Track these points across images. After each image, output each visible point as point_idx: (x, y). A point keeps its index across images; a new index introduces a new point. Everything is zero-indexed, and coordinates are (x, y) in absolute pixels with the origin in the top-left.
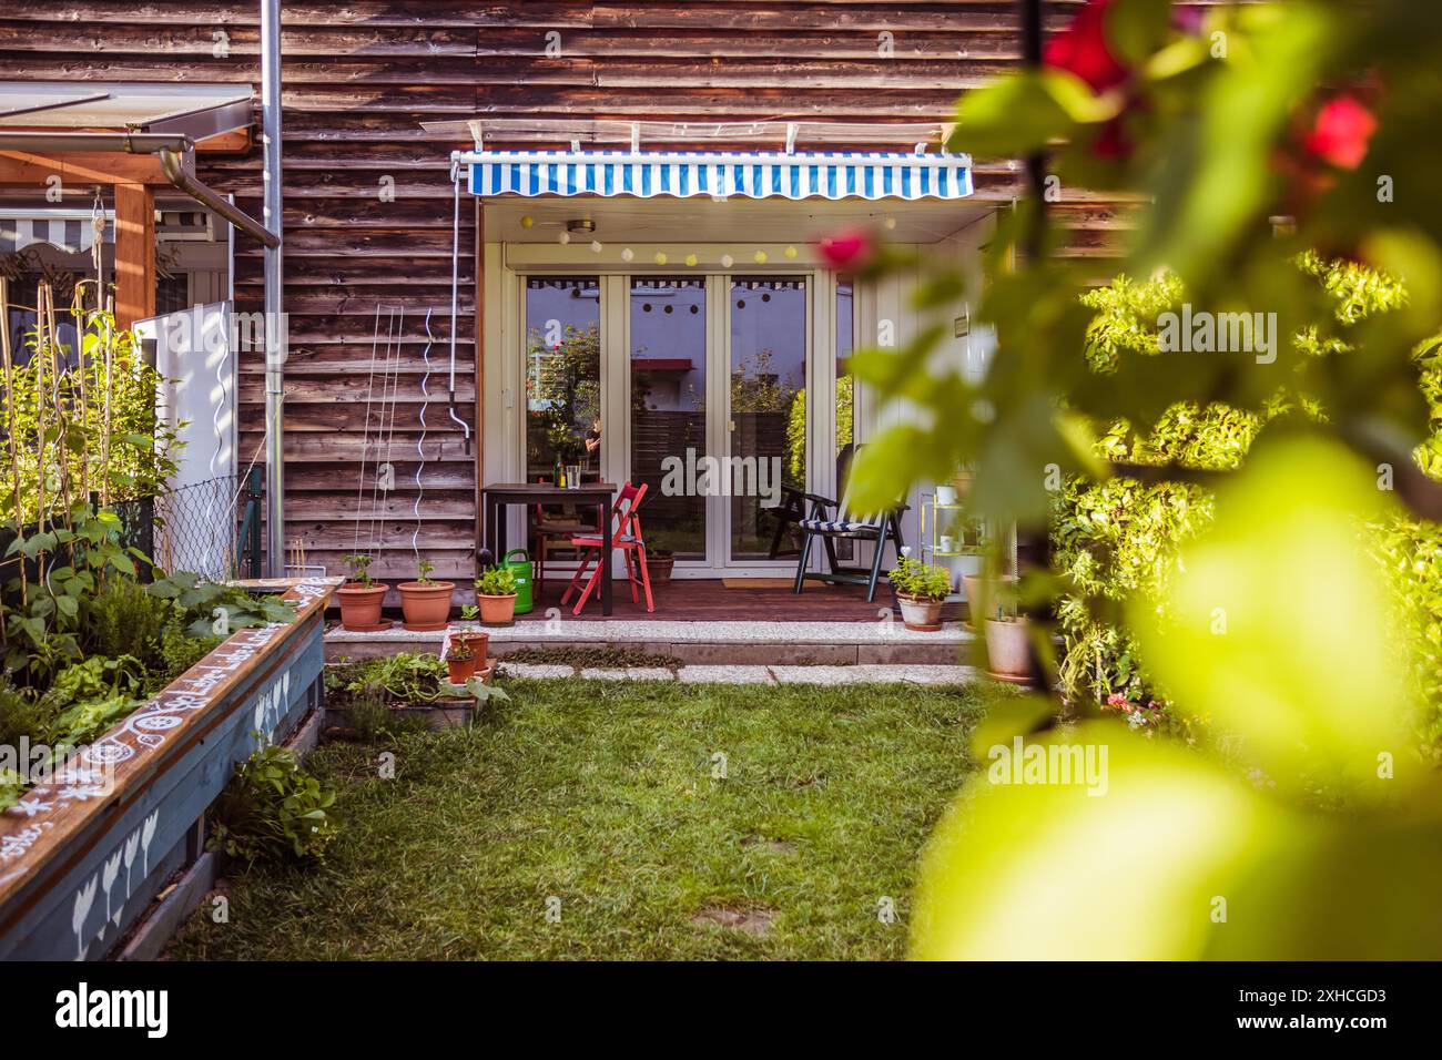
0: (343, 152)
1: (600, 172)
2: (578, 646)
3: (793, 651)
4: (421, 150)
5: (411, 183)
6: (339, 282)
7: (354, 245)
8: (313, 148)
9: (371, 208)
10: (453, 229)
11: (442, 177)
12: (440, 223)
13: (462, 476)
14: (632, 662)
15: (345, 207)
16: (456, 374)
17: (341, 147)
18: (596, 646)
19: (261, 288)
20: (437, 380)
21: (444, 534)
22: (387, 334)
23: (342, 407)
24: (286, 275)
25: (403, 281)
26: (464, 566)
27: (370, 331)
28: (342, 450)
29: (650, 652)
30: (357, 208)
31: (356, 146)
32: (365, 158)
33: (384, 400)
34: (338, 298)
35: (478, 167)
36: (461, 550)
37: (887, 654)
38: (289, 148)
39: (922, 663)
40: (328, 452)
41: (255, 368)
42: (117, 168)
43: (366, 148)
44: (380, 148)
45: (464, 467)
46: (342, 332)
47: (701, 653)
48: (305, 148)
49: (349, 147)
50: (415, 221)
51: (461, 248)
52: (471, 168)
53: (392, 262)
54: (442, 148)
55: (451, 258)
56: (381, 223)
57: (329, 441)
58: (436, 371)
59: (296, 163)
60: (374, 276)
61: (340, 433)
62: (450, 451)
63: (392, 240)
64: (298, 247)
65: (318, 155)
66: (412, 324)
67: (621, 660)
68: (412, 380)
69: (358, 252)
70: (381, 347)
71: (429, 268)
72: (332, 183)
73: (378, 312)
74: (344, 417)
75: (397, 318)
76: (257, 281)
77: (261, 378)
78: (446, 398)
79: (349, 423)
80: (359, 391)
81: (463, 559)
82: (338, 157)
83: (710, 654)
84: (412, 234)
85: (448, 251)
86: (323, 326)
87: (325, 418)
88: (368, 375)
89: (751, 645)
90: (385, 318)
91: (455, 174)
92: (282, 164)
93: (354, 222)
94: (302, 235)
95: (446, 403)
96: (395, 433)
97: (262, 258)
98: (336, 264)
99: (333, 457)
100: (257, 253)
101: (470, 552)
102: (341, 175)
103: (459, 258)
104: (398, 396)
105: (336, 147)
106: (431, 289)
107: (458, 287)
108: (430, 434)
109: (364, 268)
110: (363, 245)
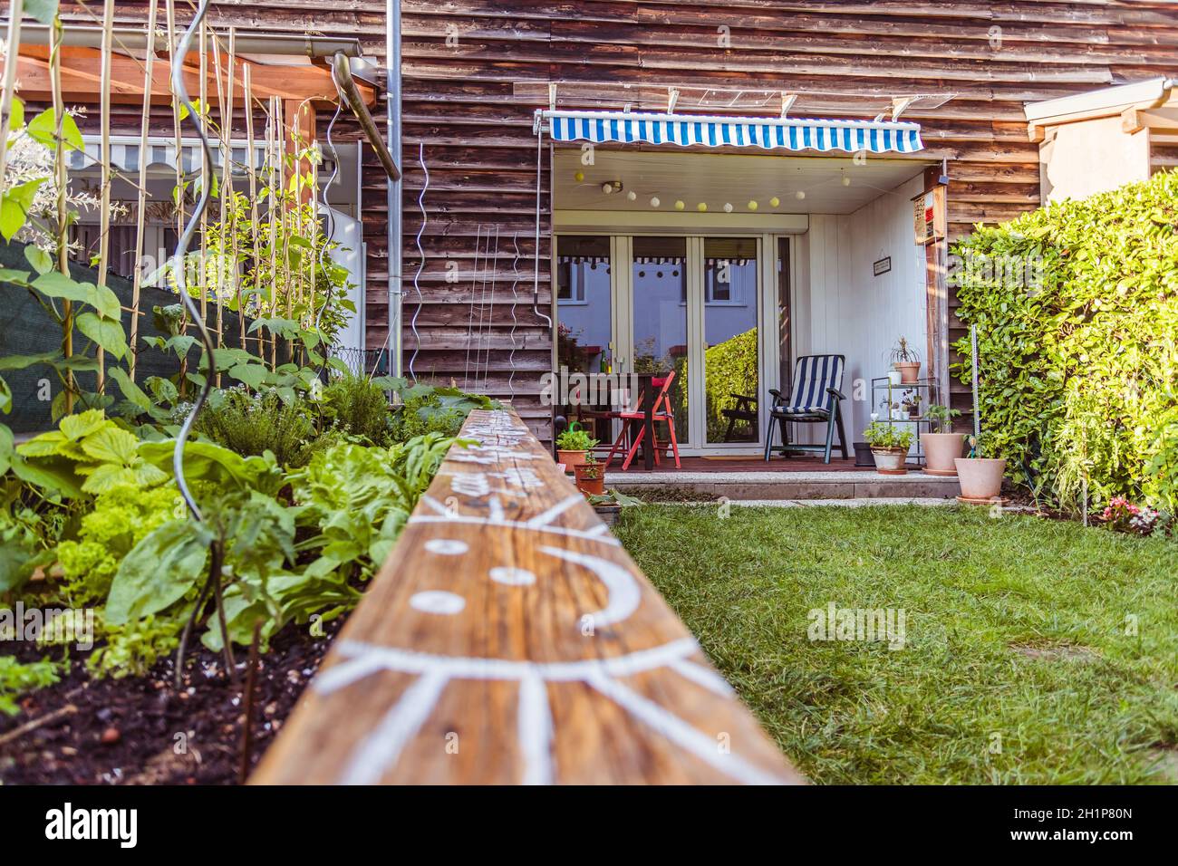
0: (447, 111)
1: (649, 127)
2: (643, 486)
3: (806, 489)
4: (509, 112)
5: (500, 136)
6: (445, 210)
7: (457, 182)
8: (424, 107)
9: (469, 155)
10: (536, 171)
11: (526, 132)
12: (523, 166)
13: (542, 361)
14: (687, 498)
15: (451, 152)
16: (539, 283)
17: (447, 107)
18: (656, 486)
19: (385, 214)
20: (521, 287)
21: (527, 406)
22: (484, 251)
23: (448, 307)
24: (404, 204)
25: (495, 210)
26: (543, 431)
27: (471, 248)
28: (447, 341)
29: (699, 490)
30: (458, 154)
31: (458, 107)
32: (464, 116)
33: (483, 301)
34: (444, 223)
35: (557, 120)
36: (541, 419)
37: (875, 489)
38: (408, 106)
39: (901, 496)
40: (436, 342)
41: (379, 276)
42: (288, 87)
43: (466, 108)
44: (477, 108)
45: (543, 354)
46: (447, 249)
47: (737, 491)
48: (417, 107)
49: (452, 108)
50: (503, 164)
51: (542, 186)
52: (552, 121)
53: (486, 196)
54: (527, 110)
55: (536, 194)
56: (478, 165)
57: (437, 334)
58: (521, 279)
59: (411, 118)
60: (472, 206)
61: (446, 328)
62: (531, 342)
63: (485, 178)
64: (412, 183)
65: (429, 113)
66: (504, 243)
67: (678, 496)
68: (504, 286)
69: (460, 188)
70: (481, 260)
71: (515, 201)
72: (439, 134)
73: (478, 234)
74: (448, 315)
75: (493, 239)
76: (381, 208)
77: (385, 284)
78: (531, 301)
79: (452, 319)
80: (461, 295)
81: (542, 426)
82: (444, 115)
83: (744, 491)
84: (502, 175)
85: (533, 188)
86: (432, 244)
87: (433, 316)
88: (471, 283)
89: (775, 484)
90: (483, 239)
91: (537, 128)
92: (402, 119)
93: (456, 165)
94: (415, 174)
95: (532, 305)
96: (492, 327)
97: (386, 191)
98: (441, 196)
99: (440, 346)
100: (381, 186)
101: (548, 420)
102: (446, 129)
103: (541, 194)
104: (493, 299)
105: (442, 107)
106: (517, 217)
107: (541, 215)
108: (519, 329)
109: (465, 200)
110: (463, 182)
